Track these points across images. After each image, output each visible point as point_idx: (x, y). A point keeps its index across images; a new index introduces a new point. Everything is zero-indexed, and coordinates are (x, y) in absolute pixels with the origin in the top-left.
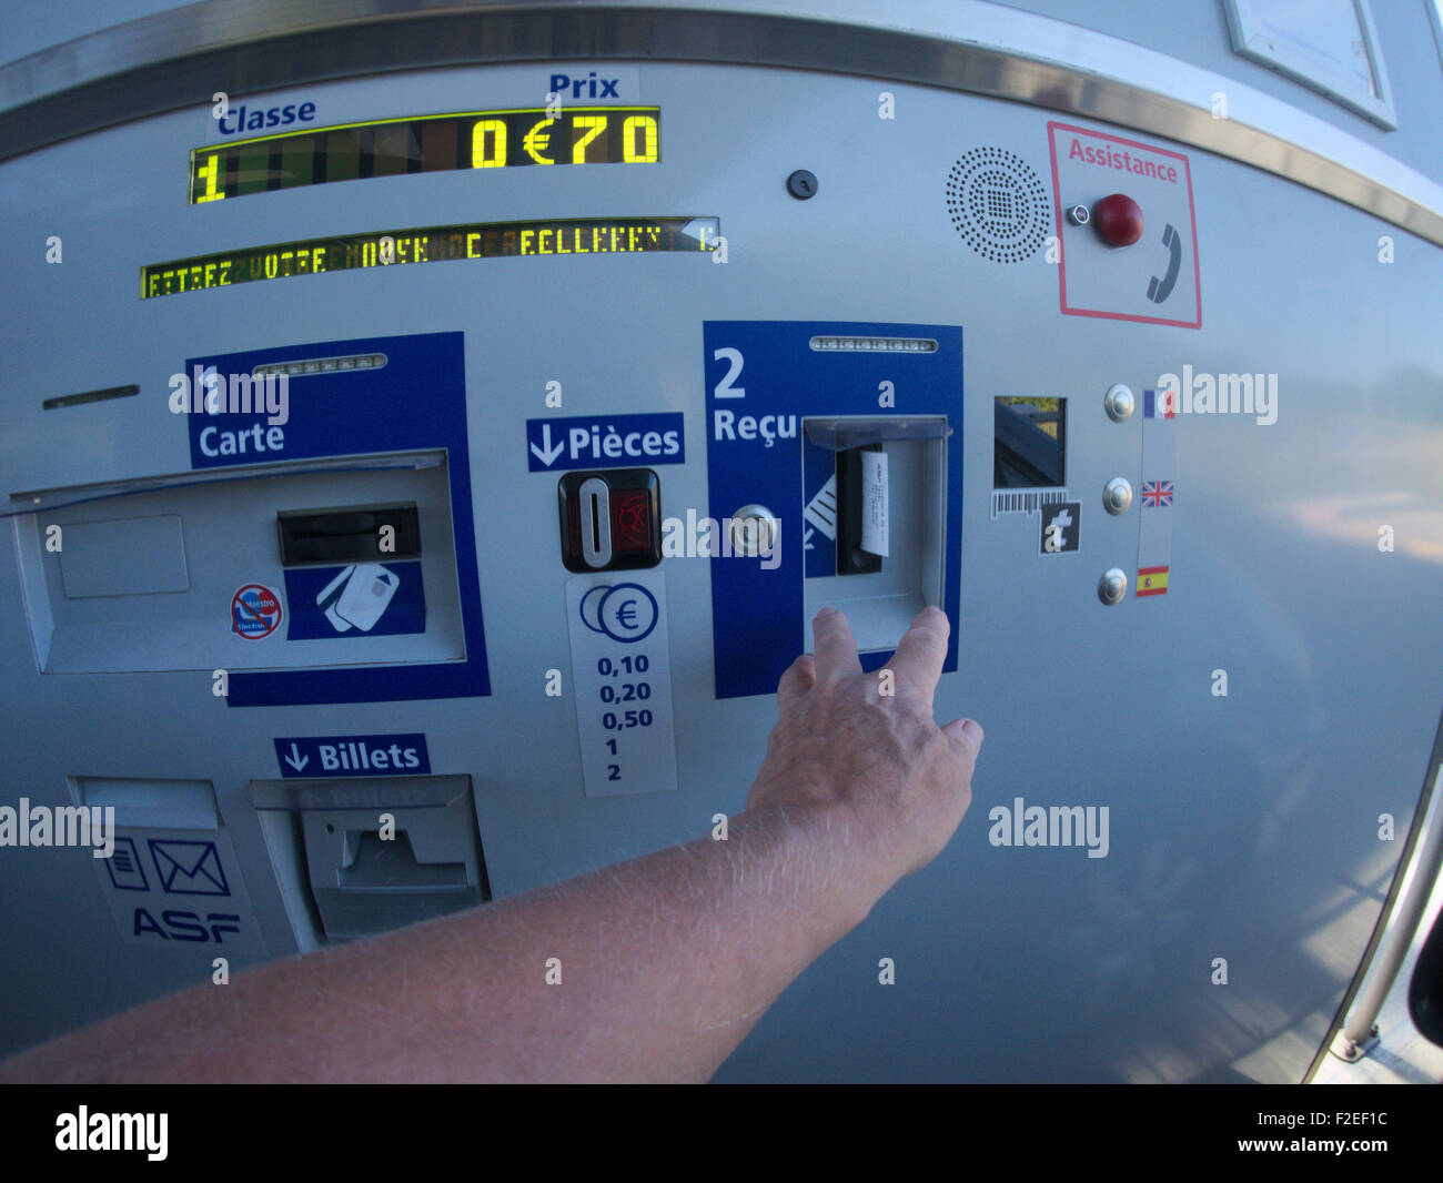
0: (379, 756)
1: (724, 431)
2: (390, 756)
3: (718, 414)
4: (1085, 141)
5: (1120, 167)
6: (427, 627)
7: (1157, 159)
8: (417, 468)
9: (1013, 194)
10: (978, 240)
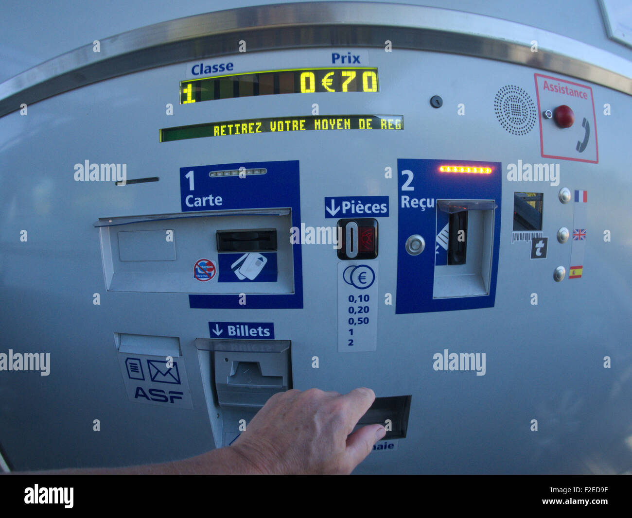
0: (253, 331)
1: (405, 204)
2: (258, 331)
3: (403, 197)
4: (550, 82)
5: (564, 93)
6: (278, 279)
7: (579, 89)
8: (280, 215)
9: (521, 105)
10: (507, 125)
